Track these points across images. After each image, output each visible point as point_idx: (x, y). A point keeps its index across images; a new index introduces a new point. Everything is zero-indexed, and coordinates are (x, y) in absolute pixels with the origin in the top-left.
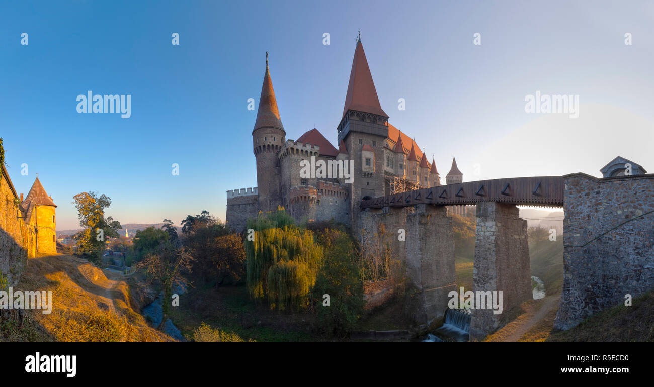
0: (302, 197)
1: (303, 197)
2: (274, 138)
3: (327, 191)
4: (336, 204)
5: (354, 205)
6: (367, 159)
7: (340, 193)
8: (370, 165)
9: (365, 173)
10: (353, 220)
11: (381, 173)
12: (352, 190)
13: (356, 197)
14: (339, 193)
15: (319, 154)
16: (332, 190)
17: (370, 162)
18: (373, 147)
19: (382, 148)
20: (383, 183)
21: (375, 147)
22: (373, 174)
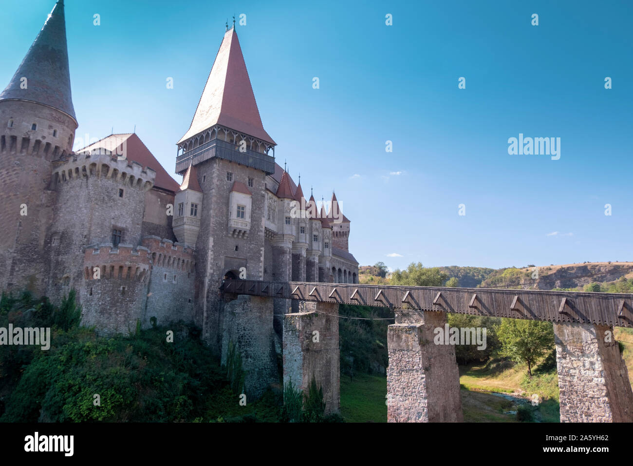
0: (121, 267)
1: (125, 270)
2: (55, 132)
3: (162, 257)
4: (174, 282)
5: (210, 286)
6: (239, 207)
7: (183, 261)
8: (242, 217)
9: (235, 231)
10: (205, 314)
11: (258, 231)
12: (209, 258)
13: (214, 271)
15: (152, 185)
16: (171, 254)
17: (243, 213)
18: (248, 186)
19: (262, 190)
20: (261, 248)
21: (252, 186)
22: (248, 232)
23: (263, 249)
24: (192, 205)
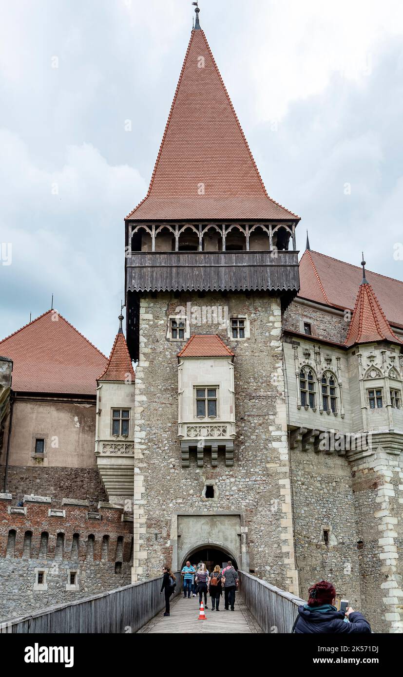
3: (20, 537)
6: (199, 390)
8: (213, 412)
9: (194, 450)
11: (267, 441)
14: (83, 539)
16: (45, 527)
18: (232, 339)
19: (271, 338)
20: (281, 482)
21: (243, 336)
22: (230, 446)
23: (286, 482)
24: (115, 411)
